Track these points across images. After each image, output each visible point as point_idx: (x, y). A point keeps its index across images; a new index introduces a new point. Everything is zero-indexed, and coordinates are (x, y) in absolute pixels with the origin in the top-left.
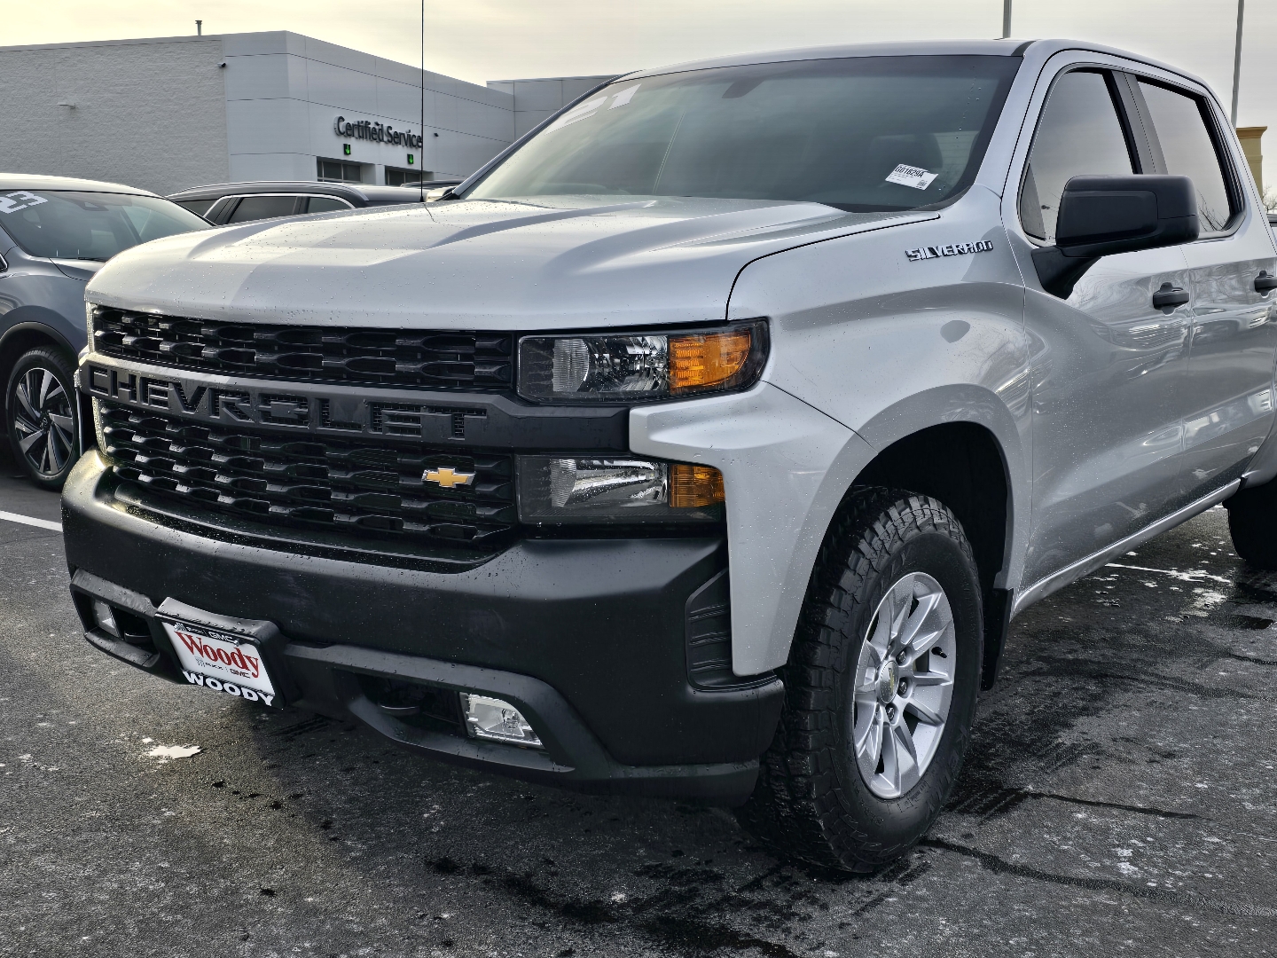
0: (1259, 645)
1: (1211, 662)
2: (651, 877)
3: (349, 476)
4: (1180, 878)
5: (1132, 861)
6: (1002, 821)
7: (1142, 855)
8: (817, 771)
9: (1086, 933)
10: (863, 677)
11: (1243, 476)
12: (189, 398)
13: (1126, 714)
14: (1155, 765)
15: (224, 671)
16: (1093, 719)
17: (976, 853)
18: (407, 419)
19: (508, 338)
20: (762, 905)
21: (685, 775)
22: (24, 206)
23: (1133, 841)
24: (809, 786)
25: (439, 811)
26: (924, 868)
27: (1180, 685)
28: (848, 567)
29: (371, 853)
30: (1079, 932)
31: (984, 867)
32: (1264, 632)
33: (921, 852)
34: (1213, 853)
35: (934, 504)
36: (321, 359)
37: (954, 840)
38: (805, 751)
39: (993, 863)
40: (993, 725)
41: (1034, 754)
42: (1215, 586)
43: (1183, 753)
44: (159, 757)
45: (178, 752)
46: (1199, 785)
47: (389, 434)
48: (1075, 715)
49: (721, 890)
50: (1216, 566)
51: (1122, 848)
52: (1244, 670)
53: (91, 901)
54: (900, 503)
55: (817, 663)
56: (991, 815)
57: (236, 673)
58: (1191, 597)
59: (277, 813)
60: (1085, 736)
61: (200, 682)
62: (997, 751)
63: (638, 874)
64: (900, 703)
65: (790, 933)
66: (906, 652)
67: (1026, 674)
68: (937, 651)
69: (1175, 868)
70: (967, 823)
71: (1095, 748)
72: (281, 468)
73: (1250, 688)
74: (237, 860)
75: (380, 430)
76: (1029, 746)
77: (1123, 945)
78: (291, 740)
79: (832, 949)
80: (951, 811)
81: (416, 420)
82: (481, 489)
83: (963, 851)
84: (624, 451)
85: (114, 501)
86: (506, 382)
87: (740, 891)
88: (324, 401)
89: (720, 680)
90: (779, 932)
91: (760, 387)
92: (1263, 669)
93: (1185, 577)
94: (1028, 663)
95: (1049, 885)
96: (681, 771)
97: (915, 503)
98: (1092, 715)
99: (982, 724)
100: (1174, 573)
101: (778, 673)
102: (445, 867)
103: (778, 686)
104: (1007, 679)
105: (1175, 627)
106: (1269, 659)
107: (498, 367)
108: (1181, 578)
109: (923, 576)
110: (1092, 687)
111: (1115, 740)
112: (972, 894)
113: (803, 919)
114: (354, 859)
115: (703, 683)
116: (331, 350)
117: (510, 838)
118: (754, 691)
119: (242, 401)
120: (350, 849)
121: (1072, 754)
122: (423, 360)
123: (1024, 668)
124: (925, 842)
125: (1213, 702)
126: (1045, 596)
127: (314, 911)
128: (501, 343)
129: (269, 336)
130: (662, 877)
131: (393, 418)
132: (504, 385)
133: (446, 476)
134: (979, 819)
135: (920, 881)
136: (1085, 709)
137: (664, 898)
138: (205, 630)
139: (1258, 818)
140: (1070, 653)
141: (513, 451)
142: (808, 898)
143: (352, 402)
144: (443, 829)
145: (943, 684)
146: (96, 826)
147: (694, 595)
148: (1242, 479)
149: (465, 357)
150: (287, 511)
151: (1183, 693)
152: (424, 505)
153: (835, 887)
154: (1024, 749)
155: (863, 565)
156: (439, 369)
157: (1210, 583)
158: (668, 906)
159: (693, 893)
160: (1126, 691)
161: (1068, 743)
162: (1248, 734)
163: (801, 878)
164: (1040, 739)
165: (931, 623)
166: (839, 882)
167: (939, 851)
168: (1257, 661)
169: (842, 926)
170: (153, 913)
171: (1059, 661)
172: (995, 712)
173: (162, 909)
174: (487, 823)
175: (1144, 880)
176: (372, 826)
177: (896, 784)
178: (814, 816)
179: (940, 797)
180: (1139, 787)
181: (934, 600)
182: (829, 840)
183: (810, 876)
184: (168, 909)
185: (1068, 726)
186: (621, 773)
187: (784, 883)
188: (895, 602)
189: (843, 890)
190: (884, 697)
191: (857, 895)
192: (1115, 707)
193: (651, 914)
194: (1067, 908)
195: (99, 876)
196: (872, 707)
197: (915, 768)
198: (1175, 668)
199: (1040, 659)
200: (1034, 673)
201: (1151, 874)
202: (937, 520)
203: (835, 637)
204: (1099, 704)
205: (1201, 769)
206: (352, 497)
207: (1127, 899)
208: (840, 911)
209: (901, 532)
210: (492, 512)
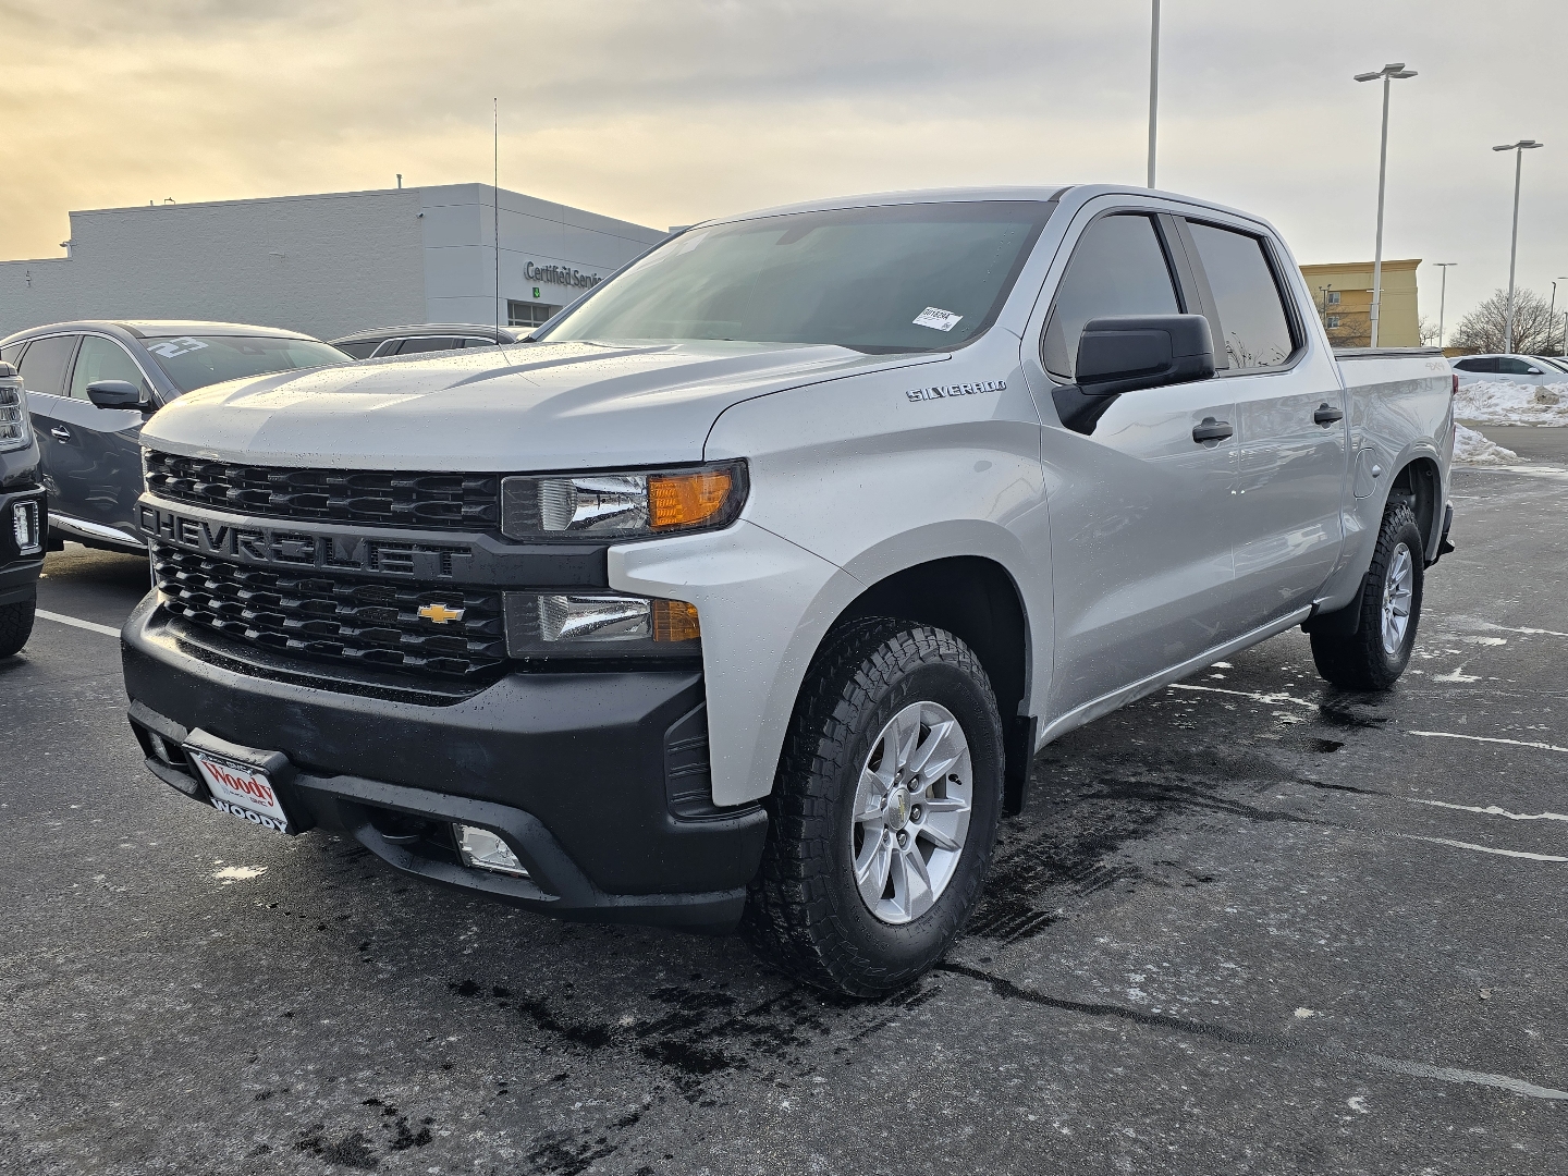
0: (1322, 768)
1: (1271, 785)
2: (663, 1001)
3: (353, 612)
4: (1186, 1005)
5: (1142, 987)
6: (1025, 945)
7: (1154, 980)
8: (810, 899)
9: (1078, 1060)
10: (863, 805)
11: (1315, 602)
12: (214, 536)
13: (1174, 837)
14: (1189, 888)
15: (246, 799)
16: (1141, 843)
17: (989, 978)
18: (400, 557)
19: (493, 477)
20: (764, 1030)
21: (669, 904)
22: (185, 351)
23: (1149, 966)
24: (803, 912)
25: (476, 933)
26: (935, 992)
27: (1235, 808)
28: (843, 698)
29: (397, 977)
30: (1071, 1059)
31: (994, 992)
32: (1331, 755)
33: (936, 976)
34: (1225, 979)
35: (941, 634)
36: (327, 498)
37: (972, 965)
38: (798, 880)
39: (1004, 988)
40: (1039, 848)
41: (1073, 878)
42: (1295, 709)
43: (1222, 876)
44: (224, 879)
45: (245, 873)
46: (1228, 910)
47: (385, 572)
48: (1122, 838)
49: (730, 1015)
50: (1301, 689)
51: (1136, 973)
52: (1302, 794)
53: (116, 1022)
54: (902, 635)
55: (808, 793)
56: (1014, 939)
57: (255, 801)
58: (1267, 720)
59: (320, 935)
60: (1128, 860)
61: (227, 810)
62: (1036, 874)
63: (653, 998)
64: (913, 829)
65: (784, 1058)
66: (918, 780)
67: (1085, 797)
68: (953, 778)
69: (1184, 994)
70: (989, 947)
71: (1135, 873)
72: (294, 604)
73: (1303, 811)
74: (266, 983)
75: (377, 567)
76: (1070, 869)
77: (1112, 1072)
78: (355, 861)
79: (821, 1075)
80: (975, 934)
81: (408, 558)
82: (470, 624)
83: (977, 975)
84: (603, 586)
85: (165, 634)
86: (491, 521)
87: (747, 1015)
88: (327, 540)
89: (702, 810)
90: (775, 1055)
91: (739, 525)
92: (1321, 792)
93: (1267, 699)
94: (1090, 786)
95: (1054, 1011)
96: (666, 900)
97: (918, 634)
98: (1140, 838)
99: (1029, 847)
100: (1256, 696)
101: (763, 802)
102: (468, 989)
103: (762, 816)
104: (1065, 802)
105: (1244, 749)
106: (1329, 783)
107: (483, 507)
108: (1262, 701)
109: (932, 705)
110: (1147, 810)
111: (1156, 864)
112: (975, 1020)
113: (801, 1044)
114: (380, 981)
115: (683, 814)
116: (337, 491)
117: (535, 961)
118: (736, 821)
119: (257, 540)
120: (380, 971)
121: (1109, 879)
122: (418, 500)
123: (1084, 791)
124: (943, 966)
125: (1264, 824)
126: (1086, 722)
127: (327, 1033)
128: (485, 484)
129: (281, 477)
130: (675, 1000)
131: (388, 556)
132: (487, 524)
133: (438, 613)
134: (1002, 943)
135: (926, 1006)
136: (1134, 832)
137: (673, 1023)
138: (224, 760)
139: (1279, 944)
140: (1133, 776)
141: (501, 587)
142: (812, 1023)
143: (351, 541)
144: (475, 951)
145: (959, 811)
146: (144, 946)
147: (672, 728)
148: (1313, 604)
149: (455, 497)
150: (303, 646)
151: (1236, 816)
152: (422, 639)
153: (841, 1011)
154: (1061, 871)
155: (859, 695)
156: (433, 509)
157: (1289, 705)
158: (672, 1030)
159: (699, 1018)
160: (1180, 814)
161: (1109, 867)
162: (1290, 858)
163: (810, 1002)
164: (1082, 861)
165: (944, 750)
166: (846, 1007)
167: (953, 975)
168: (1319, 785)
169: (837, 1051)
170: (172, 1034)
171: (1121, 783)
172: (1045, 835)
173: (182, 1030)
174: (520, 946)
175: (1150, 1006)
176: (407, 949)
177: (907, 910)
178: (810, 942)
179: (956, 921)
180: (1169, 912)
181: (947, 727)
182: (827, 966)
183: (819, 1000)
184: (189, 1031)
185: (1113, 849)
186: (606, 902)
187: (792, 1007)
188: (899, 731)
189: (847, 1016)
190: (892, 823)
191: (861, 1019)
192: (1165, 830)
193: (654, 1039)
194: (1066, 1034)
195: (132, 997)
196: (878, 833)
197: (929, 892)
198: (1232, 791)
199: (1102, 781)
200: (1093, 796)
201: (1158, 1000)
202: (943, 651)
203: (827, 766)
204: (1149, 827)
205: (1234, 894)
206: (357, 632)
207: (1128, 1025)
208: (840, 1035)
209: (901, 664)
210: (480, 647)
